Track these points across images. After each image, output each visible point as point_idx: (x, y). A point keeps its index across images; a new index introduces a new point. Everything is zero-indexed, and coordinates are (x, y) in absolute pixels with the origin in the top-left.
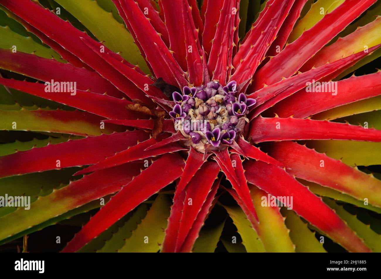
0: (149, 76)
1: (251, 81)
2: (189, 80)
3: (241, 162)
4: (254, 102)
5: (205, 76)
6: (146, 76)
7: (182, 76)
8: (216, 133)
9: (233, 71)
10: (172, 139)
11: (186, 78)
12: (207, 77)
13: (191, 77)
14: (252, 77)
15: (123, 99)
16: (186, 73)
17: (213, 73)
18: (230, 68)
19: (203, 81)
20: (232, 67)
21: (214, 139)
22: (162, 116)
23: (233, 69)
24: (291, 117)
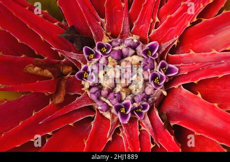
0: (58, 24)
1: (176, 42)
2: (105, 28)
3: (150, 147)
4: (176, 72)
5: (124, 26)
6: (55, 24)
7: (98, 24)
8: (127, 106)
9: (157, 25)
10: (75, 105)
11: (102, 25)
12: (127, 27)
13: (108, 25)
14: (178, 37)
15: (23, 56)
16: (103, 20)
17: (134, 24)
18: (154, 20)
19: (121, 31)
20: (157, 20)
21: (123, 110)
22: (69, 73)
23: (158, 22)
24: (216, 105)
